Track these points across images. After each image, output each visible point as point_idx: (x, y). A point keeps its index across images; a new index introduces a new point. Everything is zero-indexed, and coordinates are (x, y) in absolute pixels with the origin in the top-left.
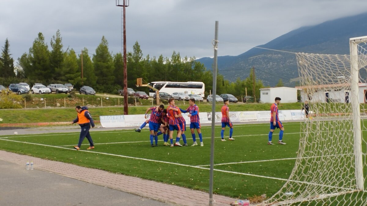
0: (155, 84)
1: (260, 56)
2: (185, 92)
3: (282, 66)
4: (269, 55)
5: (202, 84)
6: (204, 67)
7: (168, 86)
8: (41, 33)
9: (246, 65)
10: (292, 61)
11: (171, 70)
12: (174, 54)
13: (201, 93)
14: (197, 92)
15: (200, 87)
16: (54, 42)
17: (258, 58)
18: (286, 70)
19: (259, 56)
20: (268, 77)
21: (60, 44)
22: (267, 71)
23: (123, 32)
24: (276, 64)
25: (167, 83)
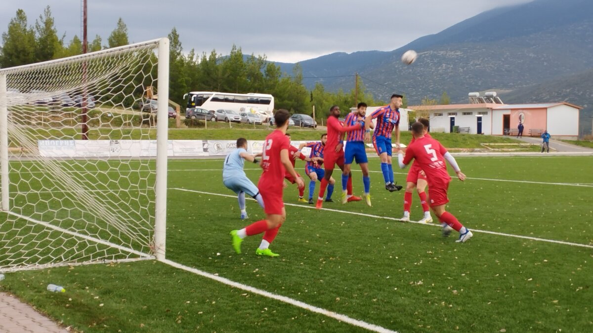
0: (195, 96)
1: (427, 54)
2: (241, 109)
3: (461, 70)
4: (442, 52)
5: (271, 98)
6: (280, 71)
7: (215, 99)
8: (20, 9)
9: (404, 68)
10: (478, 63)
11: (226, 75)
12: (233, 49)
13: (266, 112)
14: (261, 110)
15: (267, 102)
16: (42, 25)
17: (424, 55)
18: (467, 77)
19: (425, 54)
20: (437, 88)
21: (52, 28)
22: (437, 77)
23: (83, 20)
24: (452, 67)
25: (214, 94)
